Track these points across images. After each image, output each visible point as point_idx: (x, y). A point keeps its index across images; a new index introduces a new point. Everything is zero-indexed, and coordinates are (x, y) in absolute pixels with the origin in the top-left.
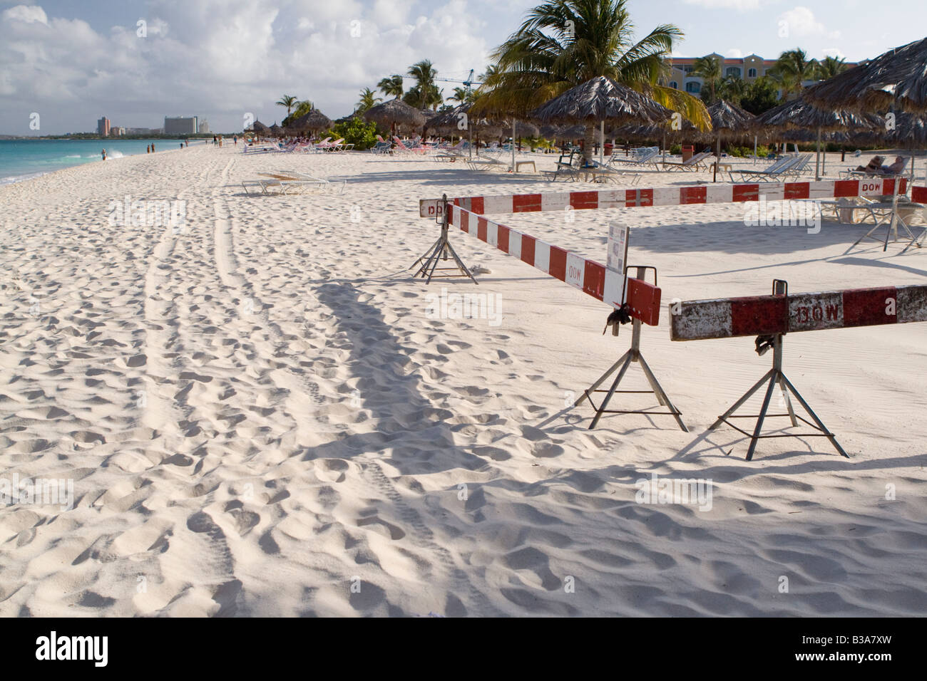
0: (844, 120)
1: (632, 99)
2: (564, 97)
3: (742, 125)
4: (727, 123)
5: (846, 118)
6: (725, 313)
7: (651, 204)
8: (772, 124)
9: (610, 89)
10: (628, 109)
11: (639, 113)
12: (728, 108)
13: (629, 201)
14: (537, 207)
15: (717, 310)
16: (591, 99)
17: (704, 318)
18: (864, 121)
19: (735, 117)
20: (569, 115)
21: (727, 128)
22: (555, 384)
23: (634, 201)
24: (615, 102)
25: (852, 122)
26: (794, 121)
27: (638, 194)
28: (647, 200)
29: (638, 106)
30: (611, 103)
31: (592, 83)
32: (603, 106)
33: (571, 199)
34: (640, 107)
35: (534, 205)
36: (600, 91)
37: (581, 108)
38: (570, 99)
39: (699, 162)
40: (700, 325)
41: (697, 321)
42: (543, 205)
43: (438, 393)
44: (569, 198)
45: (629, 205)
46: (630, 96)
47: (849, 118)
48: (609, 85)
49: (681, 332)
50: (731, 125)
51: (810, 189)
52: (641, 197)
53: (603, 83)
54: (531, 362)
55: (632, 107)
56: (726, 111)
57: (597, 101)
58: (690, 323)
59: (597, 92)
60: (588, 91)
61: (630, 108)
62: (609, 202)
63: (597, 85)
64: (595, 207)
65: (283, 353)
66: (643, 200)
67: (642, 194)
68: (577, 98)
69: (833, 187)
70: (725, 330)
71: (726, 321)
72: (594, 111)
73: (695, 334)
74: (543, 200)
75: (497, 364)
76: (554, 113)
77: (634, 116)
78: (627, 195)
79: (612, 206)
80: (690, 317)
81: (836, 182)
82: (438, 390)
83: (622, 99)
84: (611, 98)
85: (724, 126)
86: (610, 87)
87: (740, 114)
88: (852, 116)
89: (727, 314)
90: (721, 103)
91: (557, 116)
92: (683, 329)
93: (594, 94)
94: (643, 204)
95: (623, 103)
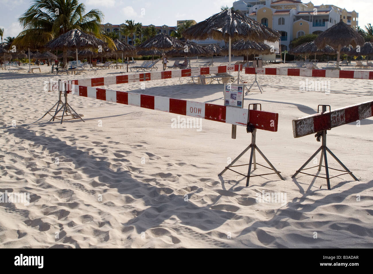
0: (174, 45)
1: (90, 38)
2: (60, 38)
3: (127, 49)
4: (120, 48)
5: (175, 44)
6: (312, 122)
7: (150, 79)
8: (146, 47)
9: (80, 34)
10: (90, 43)
11: (94, 44)
12: (120, 42)
13: (141, 79)
14: (101, 84)
15: (309, 121)
16: (73, 38)
17: (305, 125)
18: (181, 45)
19: (123, 46)
20: (64, 46)
21: (121, 50)
22: (194, 166)
23: (143, 78)
24: (84, 39)
25: (177, 46)
26: (155, 46)
27: (145, 75)
28: (148, 78)
29: (93, 41)
30: (82, 40)
31: (72, 32)
32: (78, 42)
33: (117, 79)
34: (94, 42)
35: (101, 83)
36: (76, 35)
37: (69, 43)
38: (63, 39)
39: (110, 65)
40: (305, 129)
41: (303, 127)
42: (105, 82)
43: (147, 179)
44: (116, 79)
45: (141, 80)
46: (89, 37)
47: (176, 44)
48: (79, 33)
49: (299, 133)
50: (122, 49)
51: (210, 70)
52: (146, 77)
53: (76, 32)
54: (169, 156)
55: (91, 41)
56: (119, 43)
57: (76, 40)
58: (301, 128)
59: (74, 36)
60: (70, 35)
61: (90, 42)
62: (133, 79)
63: (74, 33)
64: (127, 82)
65: (36, 168)
66: (147, 78)
67: (146, 75)
68: (66, 38)
69: (218, 69)
70: (312, 130)
71: (312, 126)
72: (75, 43)
73: (303, 134)
74: (105, 80)
75: (154, 159)
76: (56, 45)
77: (92, 45)
78: (140, 76)
79: (134, 82)
80: (301, 125)
81: (218, 67)
82: (145, 177)
83: (86, 38)
84: (82, 38)
85: (120, 49)
86: (80, 33)
87: (125, 44)
88: (177, 44)
89: (313, 123)
90: (117, 40)
91: (58, 46)
92: (299, 132)
93: (73, 36)
94: (147, 80)
95: (87, 40)
